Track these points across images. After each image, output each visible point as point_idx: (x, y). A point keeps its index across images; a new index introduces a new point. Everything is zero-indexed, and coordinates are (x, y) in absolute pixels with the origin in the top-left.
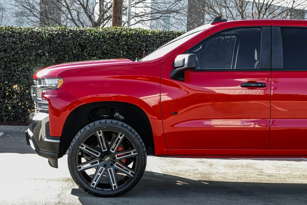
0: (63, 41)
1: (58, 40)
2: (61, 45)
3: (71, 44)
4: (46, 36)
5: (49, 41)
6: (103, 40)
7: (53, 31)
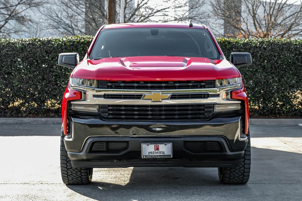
1: (29, 48)
2: (31, 52)
3: (39, 51)
5: (21, 49)
6: (65, 47)
7: (26, 42)
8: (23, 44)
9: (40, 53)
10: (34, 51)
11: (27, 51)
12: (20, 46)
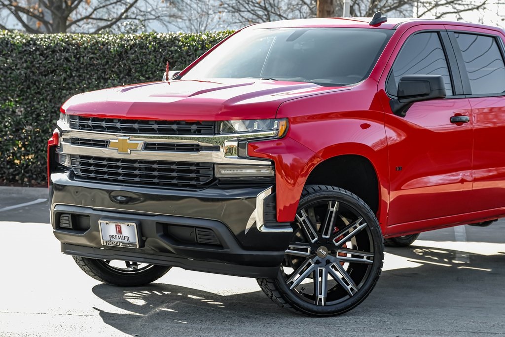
0: (140, 56)
1: (132, 54)
2: (136, 62)
3: (152, 59)
5: (119, 55)
7: (128, 41)
8: (123, 46)
9: (154, 63)
10: (142, 60)
11: (129, 59)
12: (117, 50)
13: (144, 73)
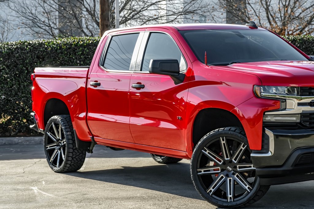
0: (22, 55)
1: (16, 54)
2: (19, 58)
3: (29, 57)
4: (5, 51)
5: (8, 55)
6: (60, 51)
7: (12, 46)
9: (31, 59)
12: (6, 51)
13: (25, 65)
